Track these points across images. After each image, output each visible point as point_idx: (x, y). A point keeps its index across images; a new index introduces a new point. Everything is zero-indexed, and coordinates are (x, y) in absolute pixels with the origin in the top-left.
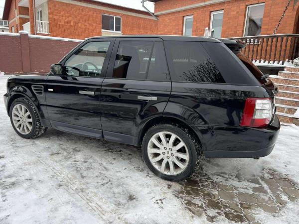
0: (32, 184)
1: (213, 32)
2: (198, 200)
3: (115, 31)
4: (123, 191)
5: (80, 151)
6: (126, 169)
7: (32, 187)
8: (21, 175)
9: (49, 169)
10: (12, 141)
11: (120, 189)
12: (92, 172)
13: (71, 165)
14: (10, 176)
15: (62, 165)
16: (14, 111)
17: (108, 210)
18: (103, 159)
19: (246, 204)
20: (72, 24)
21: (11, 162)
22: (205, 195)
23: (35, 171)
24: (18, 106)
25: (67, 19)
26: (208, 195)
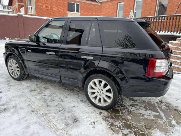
0: (16, 110)
1: (135, 13)
2: (118, 123)
3: (75, 13)
4: (71, 116)
5: (48, 89)
6: (74, 101)
7: (16, 112)
8: (10, 104)
9: (28, 100)
10: (8, 82)
11: (69, 115)
12: (53, 102)
13: (42, 98)
14: (3, 105)
15: (36, 98)
16: (9, 64)
17: (61, 128)
18: (62, 95)
19: (149, 126)
20: (49, 8)
21: (5, 95)
22: (123, 119)
23: (19, 101)
24: (11, 60)
25: (47, 5)
26: (125, 119)
